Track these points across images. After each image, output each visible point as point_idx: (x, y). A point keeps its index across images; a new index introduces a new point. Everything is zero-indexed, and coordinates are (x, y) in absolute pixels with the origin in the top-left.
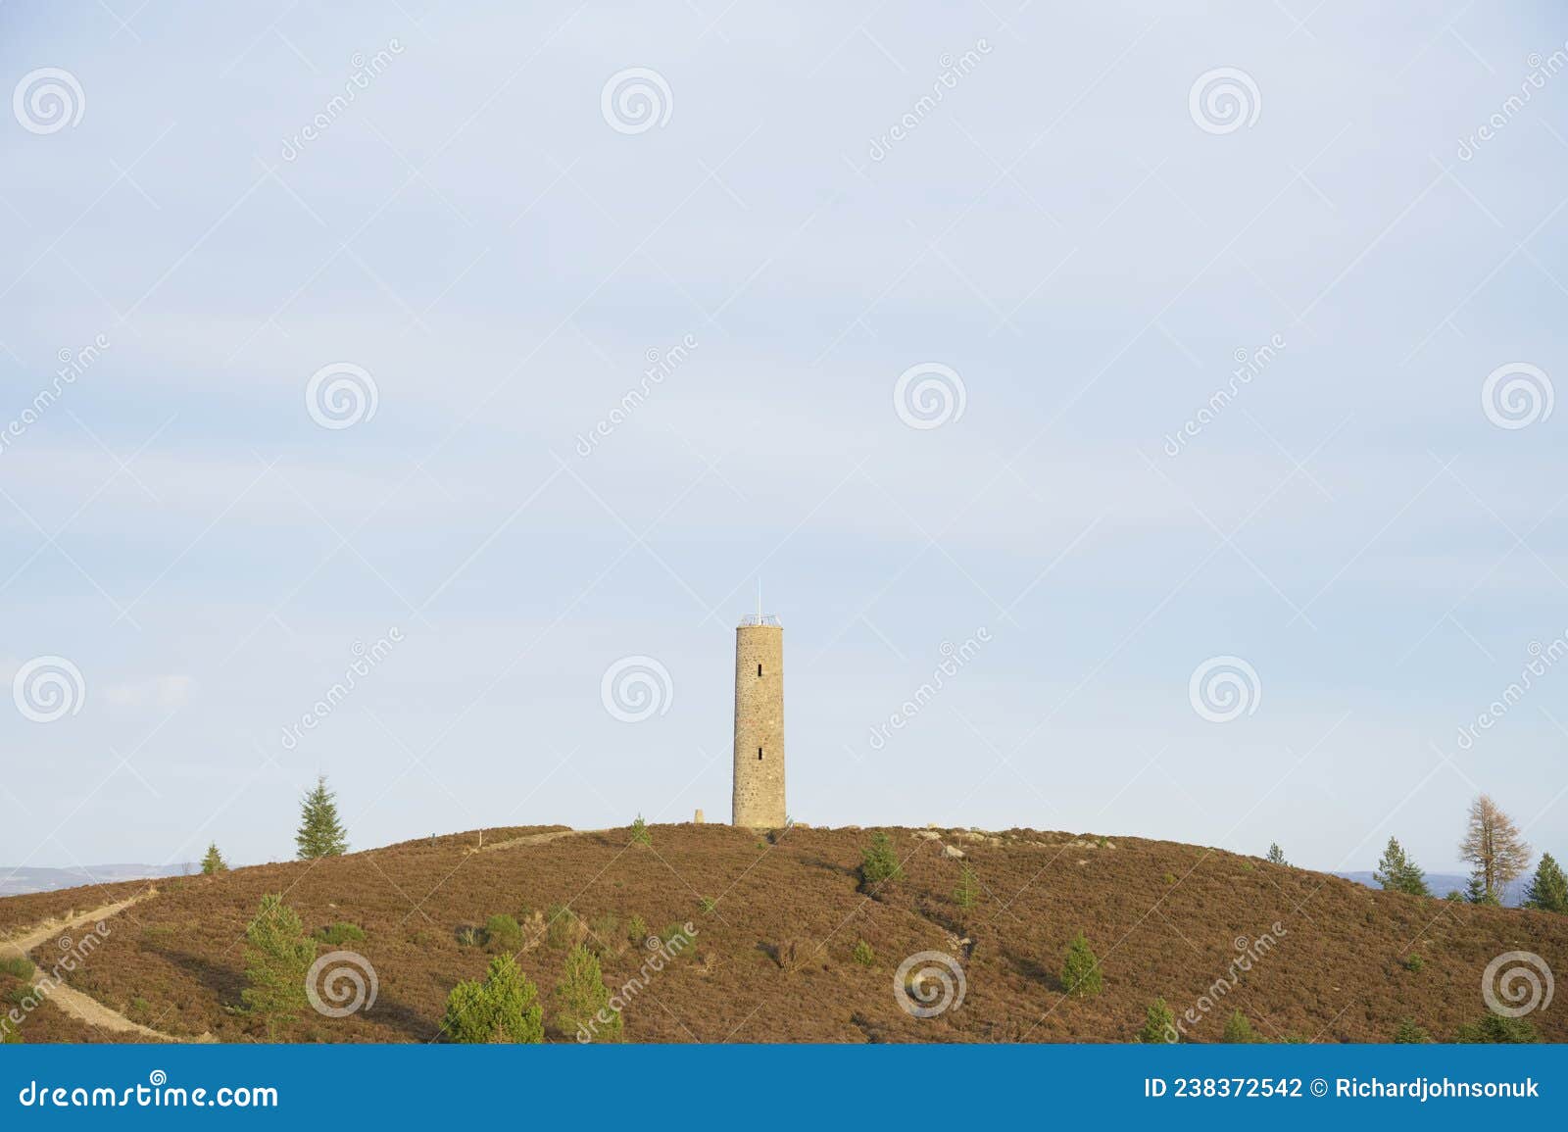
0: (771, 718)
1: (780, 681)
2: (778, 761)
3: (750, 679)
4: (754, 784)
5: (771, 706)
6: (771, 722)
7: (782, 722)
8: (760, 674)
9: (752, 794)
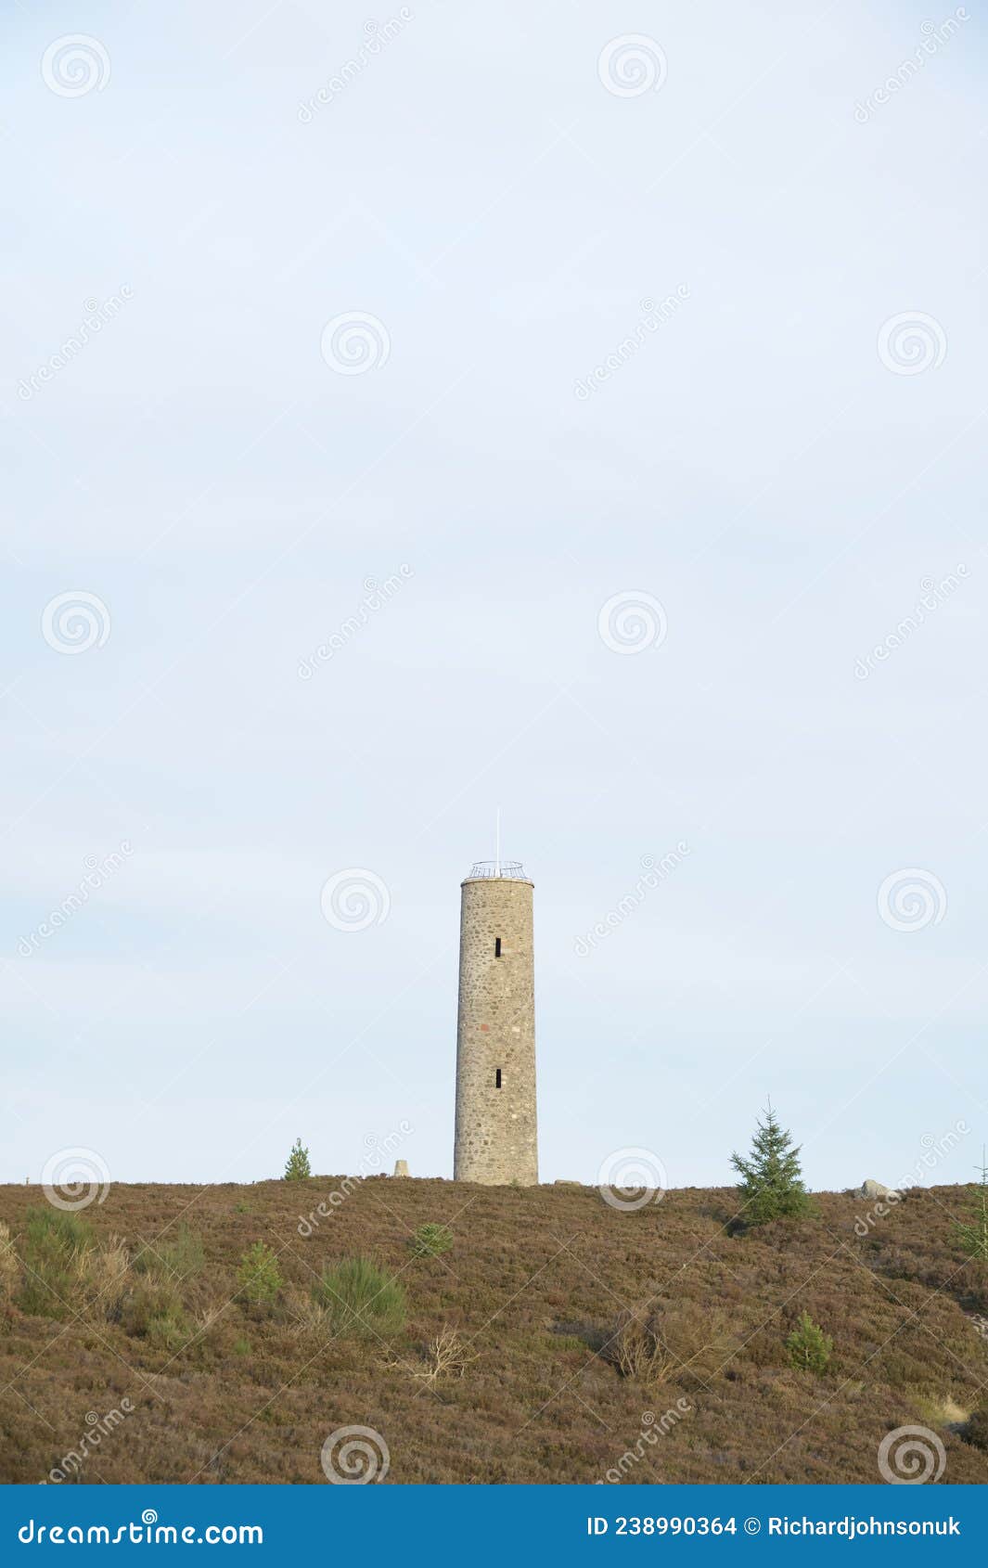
0: (515, 1023)
1: (529, 965)
2: (526, 1091)
3: (484, 962)
4: (488, 1127)
5: (517, 1004)
6: (516, 1029)
7: (533, 1029)
8: (498, 954)
9: (486, 1143)
